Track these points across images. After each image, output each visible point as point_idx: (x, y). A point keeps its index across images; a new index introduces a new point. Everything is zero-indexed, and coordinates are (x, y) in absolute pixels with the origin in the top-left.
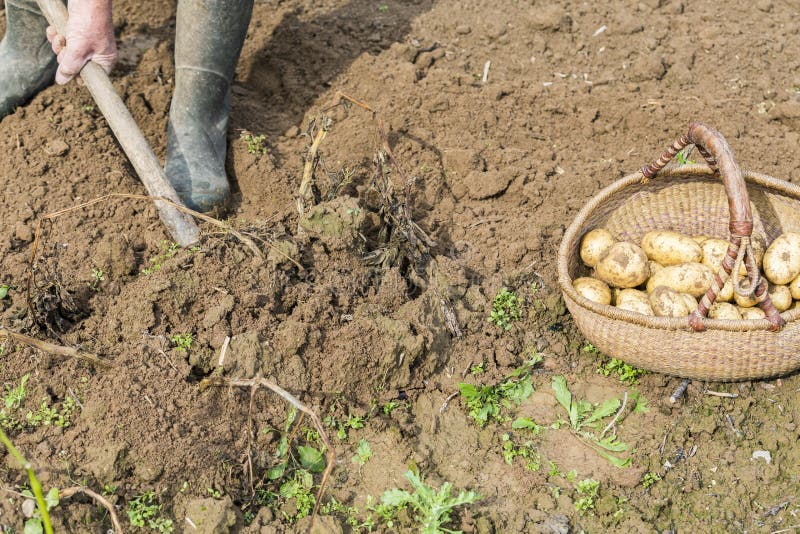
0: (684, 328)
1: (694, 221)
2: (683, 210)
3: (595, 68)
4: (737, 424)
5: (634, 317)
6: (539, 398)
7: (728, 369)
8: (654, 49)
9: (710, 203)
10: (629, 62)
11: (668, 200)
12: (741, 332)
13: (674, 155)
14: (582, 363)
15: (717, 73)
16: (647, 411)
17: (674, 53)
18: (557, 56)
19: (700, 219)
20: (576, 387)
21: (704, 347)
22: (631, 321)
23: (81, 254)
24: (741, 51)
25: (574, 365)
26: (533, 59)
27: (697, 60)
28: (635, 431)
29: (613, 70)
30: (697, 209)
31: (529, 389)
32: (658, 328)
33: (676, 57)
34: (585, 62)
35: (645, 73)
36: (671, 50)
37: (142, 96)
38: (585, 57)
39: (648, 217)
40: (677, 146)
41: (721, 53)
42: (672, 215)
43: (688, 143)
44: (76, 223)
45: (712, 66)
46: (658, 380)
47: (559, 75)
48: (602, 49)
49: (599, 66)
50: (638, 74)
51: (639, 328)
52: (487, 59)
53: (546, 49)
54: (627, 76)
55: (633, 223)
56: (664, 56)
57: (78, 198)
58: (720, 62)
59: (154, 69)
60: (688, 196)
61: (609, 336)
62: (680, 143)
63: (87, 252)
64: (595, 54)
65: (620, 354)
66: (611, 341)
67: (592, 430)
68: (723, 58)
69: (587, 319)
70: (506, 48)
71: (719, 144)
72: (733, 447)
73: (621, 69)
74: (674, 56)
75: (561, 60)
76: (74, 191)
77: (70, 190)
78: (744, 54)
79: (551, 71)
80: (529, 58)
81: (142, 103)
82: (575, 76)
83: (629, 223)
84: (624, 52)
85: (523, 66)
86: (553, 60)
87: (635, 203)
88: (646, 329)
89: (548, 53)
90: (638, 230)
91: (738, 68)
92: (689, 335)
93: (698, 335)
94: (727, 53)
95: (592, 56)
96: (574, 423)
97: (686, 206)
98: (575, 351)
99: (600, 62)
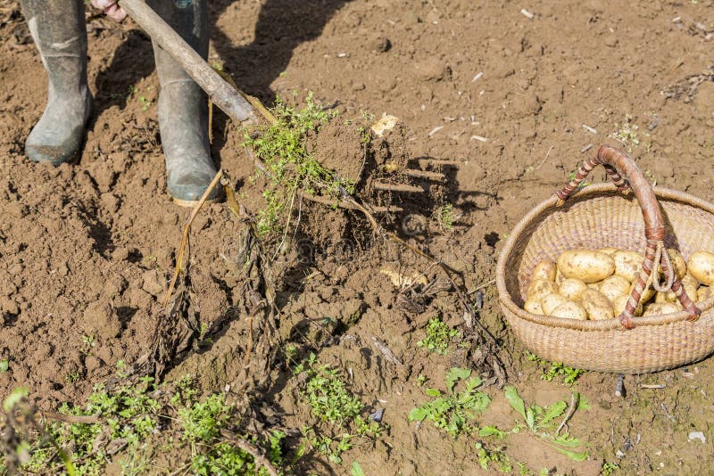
0: (616, 328)
1: (599, 236)
2: (589, 227)
3: (478, 110)
4: (670, 411)
5: (571, 323)
6: (496, 407)
7: (655, 359)
8: (527, 88)
9: (612, 218)
10: (506, 102)
11: (577, 219)
12: (665, 325)
13: (585, 176)
14: (527, 372)
15: (586, 105)
16: (589, 408)
17: (544, 90)
18: (444, 102)
19: (605, 233)
20: (526, 393)
21: (634, 342)
22: (569, 327)
23: (67, 322)
24: (602, 83)
25: (520, 374)
26: (423, 107)
27: (566, 94)
28: (583, 427)
29: (495, 109)
30: (601, 225)
31: (486, 400)
32: (593, 330)
33: (547, 95)
34: (469, 105)
35: (524, 110)
36: (542, 88)
37: (87, 173)
38: (468, 101)
39: (560, 236)
40: (588, 167)
41: (586, 87)
42: (581, 233)
43: (598, 164)
44: (56, 294)
45: (581, 99)
46: (595, 377)
47: (448, 119)
48: (481, 93)
49: (481, 107)
50: (517, 112)
51: (576, 332)
52: (383, 111)
53: (433, 97)
54: (508, 114)
55: (549, 243)
56: (537, 93)
57: (53, 272)
58: (587, 95)
59: (94, 147)
60: (593, 214)
61: (550, 342)
62: (590, 164)
63: (72, 320)
64: (476, 98)
65: (560, 358)
66: (552, 346)
67: (546, 431)
68: (588, 90)
69: (528, 330)
70: (398, 100)
71: (629, 164)
72: (670, 431)
73: (501, 108)
74: (546, 93)
75: (448, 105)
76: (49, 265)
77: (45, 265)
78: (605, 86)
79: (441, 117)
80: (420, 106)
81: (88, 180)
82: (463, 119)
83: (545, 243)
84: (502, 94)
85: (415, 114)
86: (441, 106)
87: (550, 224)
88: (583, 332)
89: (435, 100)
90: (554, 249)
91: (601, 98)
92: (620, 333)
93: (628, 332)
94: (590, 87)
95: (473, 98)
96: (531, 426)
97: (592, 224)
98: (518, 362)
99: (482, 105)
